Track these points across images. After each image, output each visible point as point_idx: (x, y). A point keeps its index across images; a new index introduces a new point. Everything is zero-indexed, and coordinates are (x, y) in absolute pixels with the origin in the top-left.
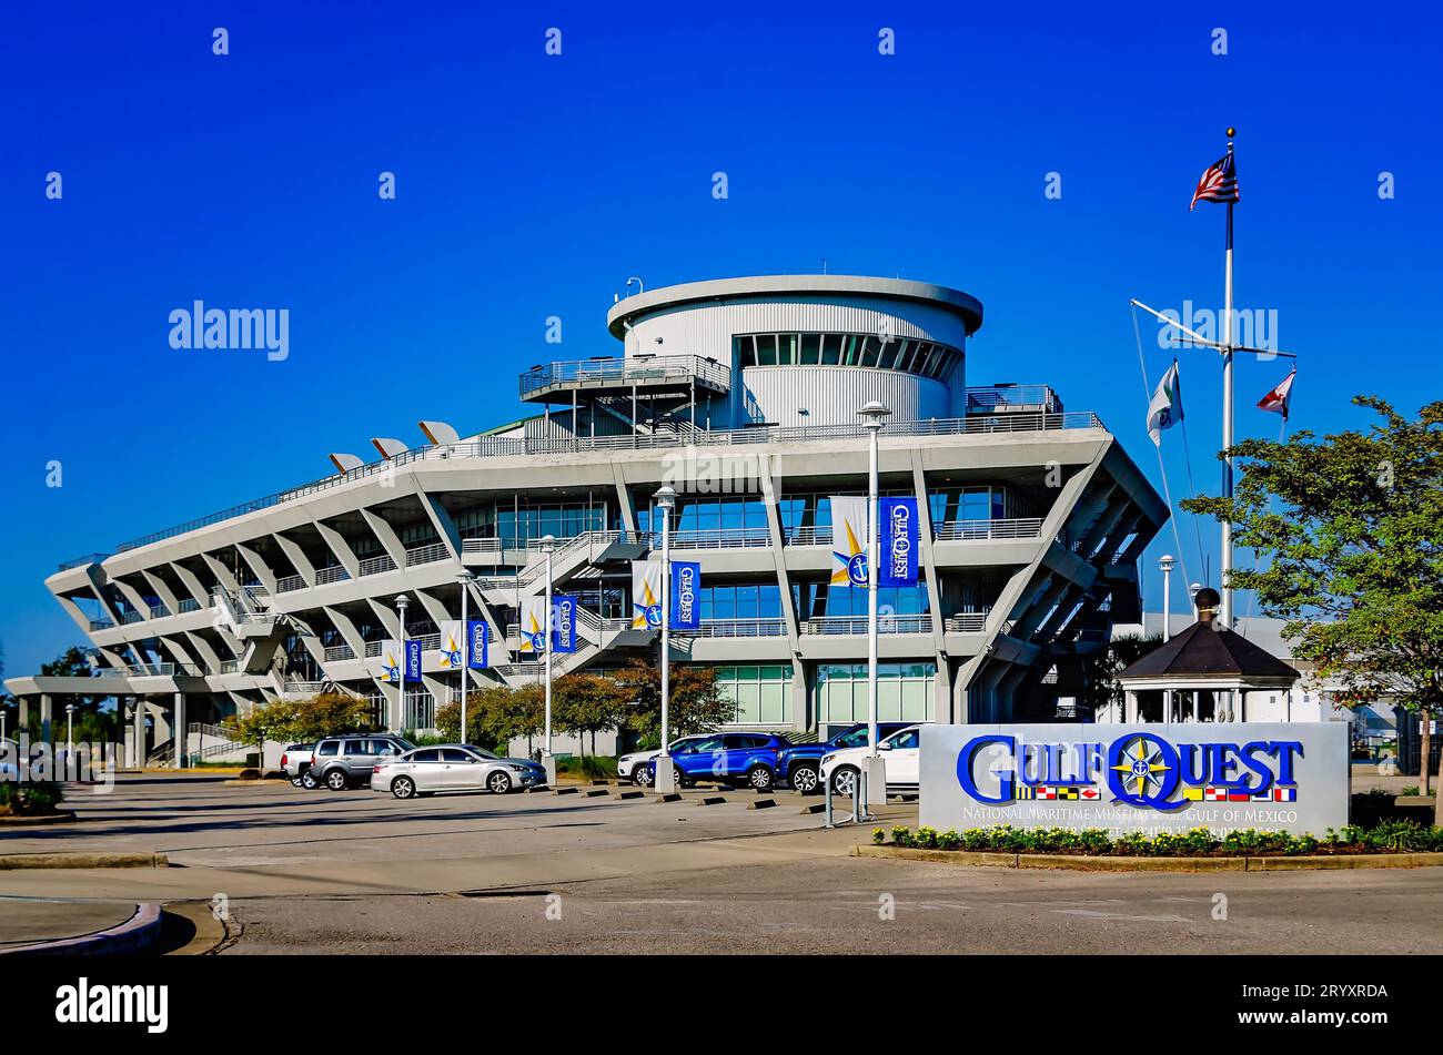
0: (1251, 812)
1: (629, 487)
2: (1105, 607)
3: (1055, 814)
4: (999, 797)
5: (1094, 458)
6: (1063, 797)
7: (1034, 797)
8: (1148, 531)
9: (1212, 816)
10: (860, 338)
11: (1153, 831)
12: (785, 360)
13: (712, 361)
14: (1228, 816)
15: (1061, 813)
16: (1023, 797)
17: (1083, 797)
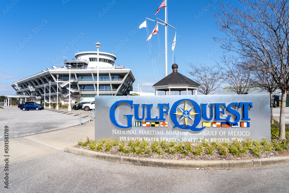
0: (231, 132)
1: (76, 74)
2: (129, 89)
3: (150, 133)
4: (126, 126)
5: (129, 72)
6: (153, 126)
7: (141, 125)
8: (133, 81)
9: (214, 134)
10: (103, 59)
11: (190, 139)
12: (95, 61)
13: (86, 60)
14: (221, 133)
15: (152, 132)
16: (137, 126)
17: (161, 126)
